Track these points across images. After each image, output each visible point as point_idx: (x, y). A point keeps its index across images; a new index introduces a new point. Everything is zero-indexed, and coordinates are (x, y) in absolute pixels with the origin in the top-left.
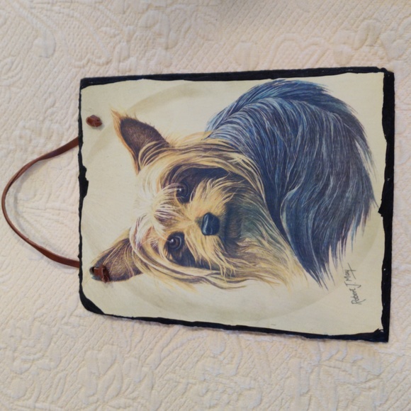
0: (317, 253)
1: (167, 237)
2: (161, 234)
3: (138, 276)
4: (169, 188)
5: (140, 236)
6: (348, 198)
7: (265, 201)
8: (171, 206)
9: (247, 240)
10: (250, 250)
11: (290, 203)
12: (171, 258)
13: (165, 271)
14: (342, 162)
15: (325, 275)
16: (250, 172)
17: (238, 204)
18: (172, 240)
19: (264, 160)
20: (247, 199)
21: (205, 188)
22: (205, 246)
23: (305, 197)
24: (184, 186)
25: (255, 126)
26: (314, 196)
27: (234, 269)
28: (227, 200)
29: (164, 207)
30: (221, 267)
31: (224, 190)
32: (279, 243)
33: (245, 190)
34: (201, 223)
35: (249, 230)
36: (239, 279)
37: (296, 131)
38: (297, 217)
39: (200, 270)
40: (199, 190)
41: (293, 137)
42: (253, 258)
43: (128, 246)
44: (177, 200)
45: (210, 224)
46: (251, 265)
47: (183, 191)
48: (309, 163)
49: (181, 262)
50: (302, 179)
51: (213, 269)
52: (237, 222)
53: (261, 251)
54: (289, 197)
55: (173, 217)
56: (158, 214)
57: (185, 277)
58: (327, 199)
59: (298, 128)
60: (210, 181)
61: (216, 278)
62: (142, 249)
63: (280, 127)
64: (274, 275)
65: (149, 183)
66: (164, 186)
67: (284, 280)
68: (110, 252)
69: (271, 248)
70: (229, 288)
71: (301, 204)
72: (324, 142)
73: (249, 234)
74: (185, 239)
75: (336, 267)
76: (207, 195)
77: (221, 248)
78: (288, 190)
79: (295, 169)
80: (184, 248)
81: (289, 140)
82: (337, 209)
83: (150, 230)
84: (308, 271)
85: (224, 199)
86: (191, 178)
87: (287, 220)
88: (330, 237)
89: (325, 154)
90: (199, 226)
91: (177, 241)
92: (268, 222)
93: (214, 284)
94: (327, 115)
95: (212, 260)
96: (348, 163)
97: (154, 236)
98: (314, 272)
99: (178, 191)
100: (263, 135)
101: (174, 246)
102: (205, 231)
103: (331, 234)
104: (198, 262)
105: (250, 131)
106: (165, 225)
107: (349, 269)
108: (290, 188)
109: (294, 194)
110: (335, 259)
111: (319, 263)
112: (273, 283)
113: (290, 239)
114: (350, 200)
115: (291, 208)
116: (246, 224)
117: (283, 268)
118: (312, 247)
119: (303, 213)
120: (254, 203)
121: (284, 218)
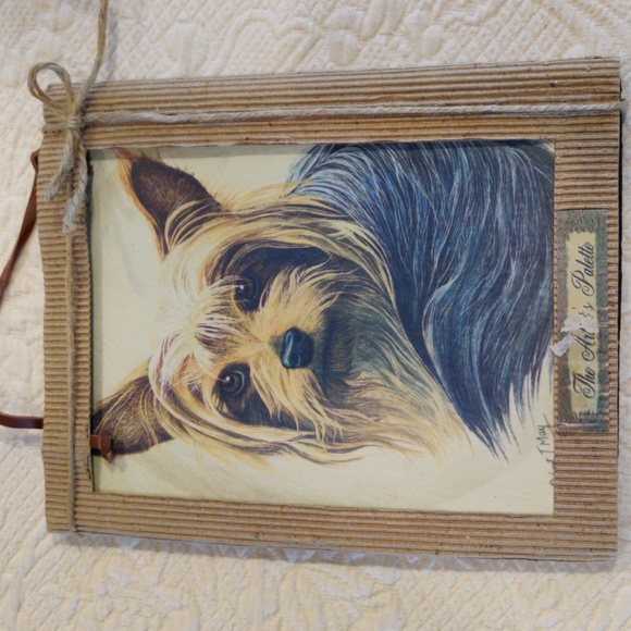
0: (488, 396)
1: (218, 372)
2: (207, 368)
3: (164, 444)
4: (221, 285)
5: (169, 371)
6: (542, 299)
7: (395, 307)
8: (224, 317)
9: (364, 375)
10: (368, 394)
11: (440, 309)
12: (225, 410)
13: (215, 434)
14: (531, 235)
15: (502, 435)
16: (369, 254)
17: (347, 311)
18: (228, 379)
19: (394, 233)
21: (286, 284)
22: (287, 387)
23: (467, 297)
24: (248, 280)
25: (376, 172)
26: (482, 296)
27: (341, 427)
28: (327, 305)
29: (212, 319)
30: (316, 424)
31: (320, 287)
32: (419, 379)
33: (360, 287)
34: (279, 345)
35: (366, 358)
36: (349, 446)
37: (449, 181)
38: (452, 334)
39: (279, 431)
40: (275, 287)
41: (444, 190)
42: (374, 408)
43: (146, 390)
44: (235, 306)
45: (297, 349)
46: (371, 419)
47: (246, 288)
48: (473, 238)
49: (243, 417)
50: (462, 265)
51: (303, 428)
52: (346, 343)
53: (388, 395)
54: (439, 299)
55: (229, 337)
56: (202, 331)
57: (252, 444)
58: (505, 300)
59: (452, 176)
60: (295, 271)
61: (307, 444)
62: (172, 395)
63: (420, 173)
64: (411, 436)
65: (184, 277)
66: (212, 280)
67: (429, 446)
68: (116, 399)
69: (405, 388)
70: (332, 462)
71: (459, 310)
72: (499, 200)
73: (367, 365)
74: (251, 375)
75: (522, 420)
76: (290, 296)
77: (317, 390)
78: (435, 286)
79: (449, 249)
80: (248, 392)
81: (438, 198)
82: (523, 318)
83: (188, 358)
84: (473, 429)
85: (322, 304)
86: (260, 267)
87: (435, 339)
88: (512, 369)
89: (501, 222)
90: (277, 352)
91: (236, 379)
92: (401, 343)
93: (305, 456)
94: (504, 152)
95: (300, 414)
96: (542, 236)
97: (195, 371)
98: (484, 431)
99: (238, 289)
100: (391, 187)
101: (232, 389)
102: (286, 361)
103: (513, 363)
104: (275, 416)
105: (368, 182)
106: (214, 352)
107: (545, 424)
108: (439, 282)
109: (447, 292)
110: (519, 407)
111: (492, 414)
112: (411, 451)
113: (439, 372)
114: (546, 302)
115: (442, 317)
116: (361, 347)
117: (428, 424)
118: (479, 386)
119: (462, 327)
120: (376, 310)
121: (428, 336)
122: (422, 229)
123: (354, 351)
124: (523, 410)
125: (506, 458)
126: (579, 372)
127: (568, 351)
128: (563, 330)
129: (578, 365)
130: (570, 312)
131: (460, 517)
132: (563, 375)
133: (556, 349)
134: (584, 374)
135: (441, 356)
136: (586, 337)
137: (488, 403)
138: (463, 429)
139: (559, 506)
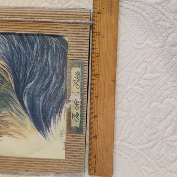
0: (45, 120)
6: (63, 89)
7: (14, 89)
9: (3, 112)
10: (5, 119)
11: (29, 91)
14: (60, 68)
15: (49, 133)
16: (5, 71)
19: (14, 64)
25: (8, 43)
26: (43, 87)
32: (22, 114)
35: (4, 106)
37: (33, 48)
38: (33, 99)
41: (31, 51)
42: (6, 123)
48: (40, 67)
50: (37, 77)
54: (29, 87)
58: (51, 89)
59: (34, 46)
63: (23, 44)
64: (19, 133)
67: (25, 136)
69: (17, 117)
71: (36, 92)
72: (49, 55)
73: (4, 109)
75: (55, 129)
78: (28, 83)
79: (32, 71)
81: (29, 53)
82: (56, 95)
84: (39, 131)
87: (27, 101)
88: (52, 112)
89: (50, 63)
92: (16, 102)
94: (51, 39)
96: (63, 68)
98: (43, 132)
100: (13, 48)
103: (53, 110)
105: (5, 46)
107: (63, 130)
108: (29, 81)
109: (32, 85)
110: (54, 124)
111: (45, 127)
112: (19, 138)
113: (29, 112)
114: (64, 90)
115: (30, 94)
116: (2, 103)
117: (25, 129)
118: (42, 117)
119: (37, 97)
120: (8, 90)
121: (25, 100)
122: (23, 63)
124: (56, 125)
125: (50, 141)
126: (74, 113)
127: (71, 106)
128: (70, 99)
129: (74, 111)
130: (72, 94)
131: (34, 160)
132: (69, 114)
133: (66, 105)
134: (76, 114)
135: (29, 107)
136: (77, 102)
137: (45, 123)
138: (36, 131)
139: (67, 157)
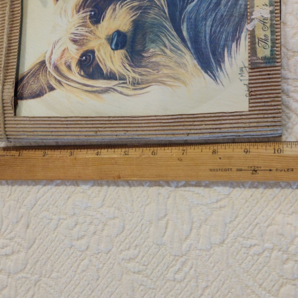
0: (214, 54)
1: (79, 55)
2: (74, 53)
3: (51, 93)
4: (83, 13)
5: (55, 57)
6: (241, 5)
7: (168, 15)
8: (84, 28)
9: (151, 50)
10: (154, 59)
11: (190, 14)
12: (82, 73)
13: (77, 85)
15: (221, 74)
17: (144, 20)
18: (84, 58)
20: (152, 14)
21: (114, 10)
22: (113, 59)
23: (204, 8)
24: (96, 10)
26: (211, 6)
27: (139, 77)
28: (134, 18)
29: (77, 30)
30: (127, 77)
31: (131, 9)
32: (180, 50)
33: (150, 7)
34: (110, 40)
35: (153, 41)
36: (144, 86)
39: (109, 81)
40: (109, 11)
42: (157, 66)
43: (44, 67)
44: (89, 23)
45: (119, 40)
46: (155, 72)
47: (95, 14)
49: (91, 76)
51: (120, 79)
52: (143, 36)
53: (163, 59)
55: (86, 38)
56: (73, 36)
57: (95, 89)
58: (222, 7)
60: (119, 3)
61: (122, 87)
62: (56, 68)
64: (175, 78)
65: (65, 11)
66: (78, 11)
67: (184, 83)
68: (29, 72)
69: (172, 55)
70: (135, 95)
71: (200, 14)
73: (153, 45)
74: (96, 55)
75: (231, 65)
76: (116, 15)
77: (128, 60)
78: (188, 3)
80: (94, 63)
82: (232, 15)
83: (65, 49)
84: (206, 72)
85: (132, 17)
86: (102, 3)
87: (187, 29)
88: (226, 40)
90: (109, 43)
91: (88, 58)
92: (170, 33)
93: (121, 93)
95: (120, 72)
97: (68, 55)
98: (212, 73)
99: (91, 14)
101: (86, 63)
102: (113, 47)
103: (227, 38)
104: (107, 74)
106: (78, 45)
107: (243, 66)
108: (190, 1)
109: (194, 6)
110: (230, 59)
111: (216, 64)
112: (175, 86)
113: (189, 45)
114: (243, 6)
115: (191, 18)
116: (150, 37)
117: (184, 71)
118: (209, 50)
119: (201, 22)
120: (158, 18)
121: (184, 28)
123: (147, 38)
124: (232, 60)
125: (223, 85)
126: (261, 37)
127: (255, 27)
128: (252, 17)
129: (260, 34)
130: (256, 8)
131: (200, 115)
133: (249, 27)
134: (263, 38)
135: (190, 38)
136: (264, 19)
137: (214, 59)
138: (201, 73)
139: (251, 105)
